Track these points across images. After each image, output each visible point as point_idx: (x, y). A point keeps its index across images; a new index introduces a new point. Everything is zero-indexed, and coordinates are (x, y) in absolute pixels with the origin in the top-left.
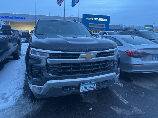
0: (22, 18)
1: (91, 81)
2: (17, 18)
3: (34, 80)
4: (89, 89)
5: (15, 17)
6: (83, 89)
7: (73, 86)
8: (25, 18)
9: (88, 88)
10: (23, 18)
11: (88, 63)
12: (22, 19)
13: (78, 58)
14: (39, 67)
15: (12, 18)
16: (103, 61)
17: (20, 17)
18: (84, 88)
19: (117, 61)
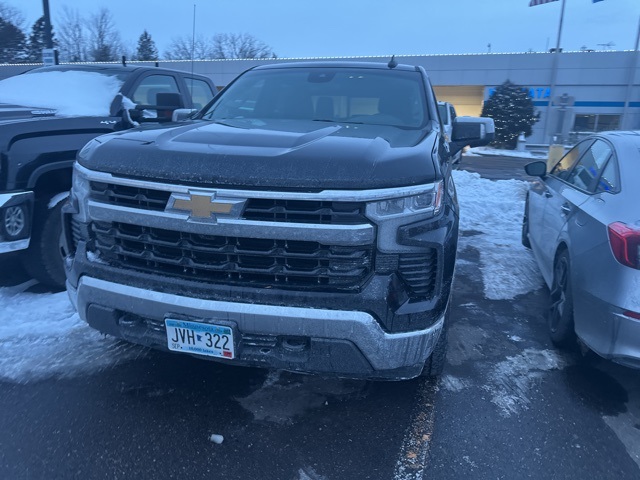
1: (210, 319)
4: (205, 351)
9: (198, 344)
11: (210, 236)
14: (79, 226)
16: (289, 242)
18: (183, 338)
19: (403, 260)
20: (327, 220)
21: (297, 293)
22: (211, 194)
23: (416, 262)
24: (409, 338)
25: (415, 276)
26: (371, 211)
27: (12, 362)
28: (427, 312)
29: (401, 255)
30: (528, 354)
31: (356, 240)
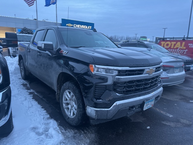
3: (101, 102)
6: (146, 108)
7: (137, 106)
9: (149, 106)
13: (142, 74)
14: (105, 87)
18: (146, 106)
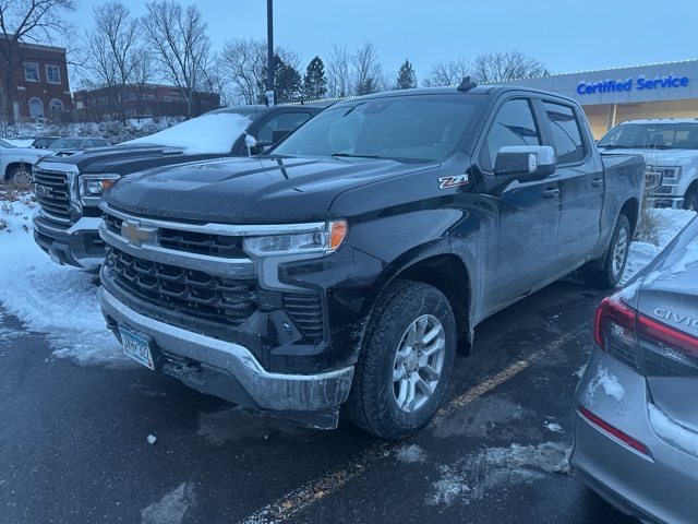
0: (670, 83)
1: (138, 331)
2: (649, 85)
5: (640, 81)
6: (129, 349)
8: (684, 82)
10: (676, 83)
12: (672, 88)
13: (121, 235)
15: (627, 87)
17: (664, 78)
18: (129, 345)
19: (286, 299)
20: (215, 252)
21: (193, 319)
22: (137, 223)
23: (304, 303)
24: (287, 381)
25: (305, 317)
26: (249, 246)
27: (89, 349)
28: (307, 357)
29: (284, 294)
30: (547, 448)
31: (232, 273)
